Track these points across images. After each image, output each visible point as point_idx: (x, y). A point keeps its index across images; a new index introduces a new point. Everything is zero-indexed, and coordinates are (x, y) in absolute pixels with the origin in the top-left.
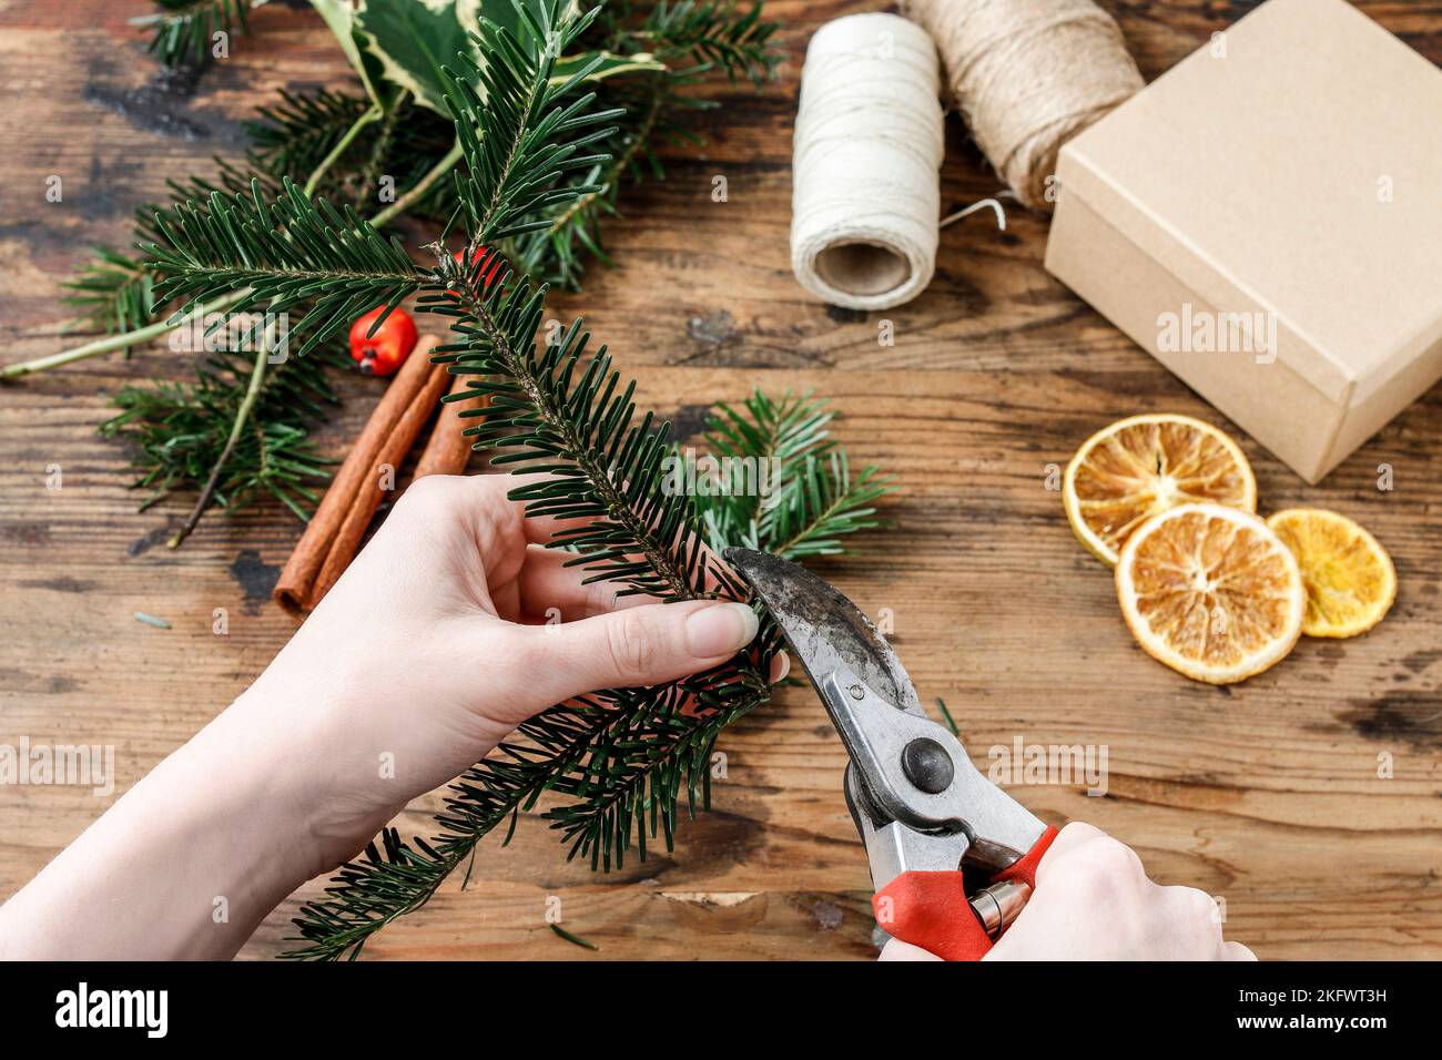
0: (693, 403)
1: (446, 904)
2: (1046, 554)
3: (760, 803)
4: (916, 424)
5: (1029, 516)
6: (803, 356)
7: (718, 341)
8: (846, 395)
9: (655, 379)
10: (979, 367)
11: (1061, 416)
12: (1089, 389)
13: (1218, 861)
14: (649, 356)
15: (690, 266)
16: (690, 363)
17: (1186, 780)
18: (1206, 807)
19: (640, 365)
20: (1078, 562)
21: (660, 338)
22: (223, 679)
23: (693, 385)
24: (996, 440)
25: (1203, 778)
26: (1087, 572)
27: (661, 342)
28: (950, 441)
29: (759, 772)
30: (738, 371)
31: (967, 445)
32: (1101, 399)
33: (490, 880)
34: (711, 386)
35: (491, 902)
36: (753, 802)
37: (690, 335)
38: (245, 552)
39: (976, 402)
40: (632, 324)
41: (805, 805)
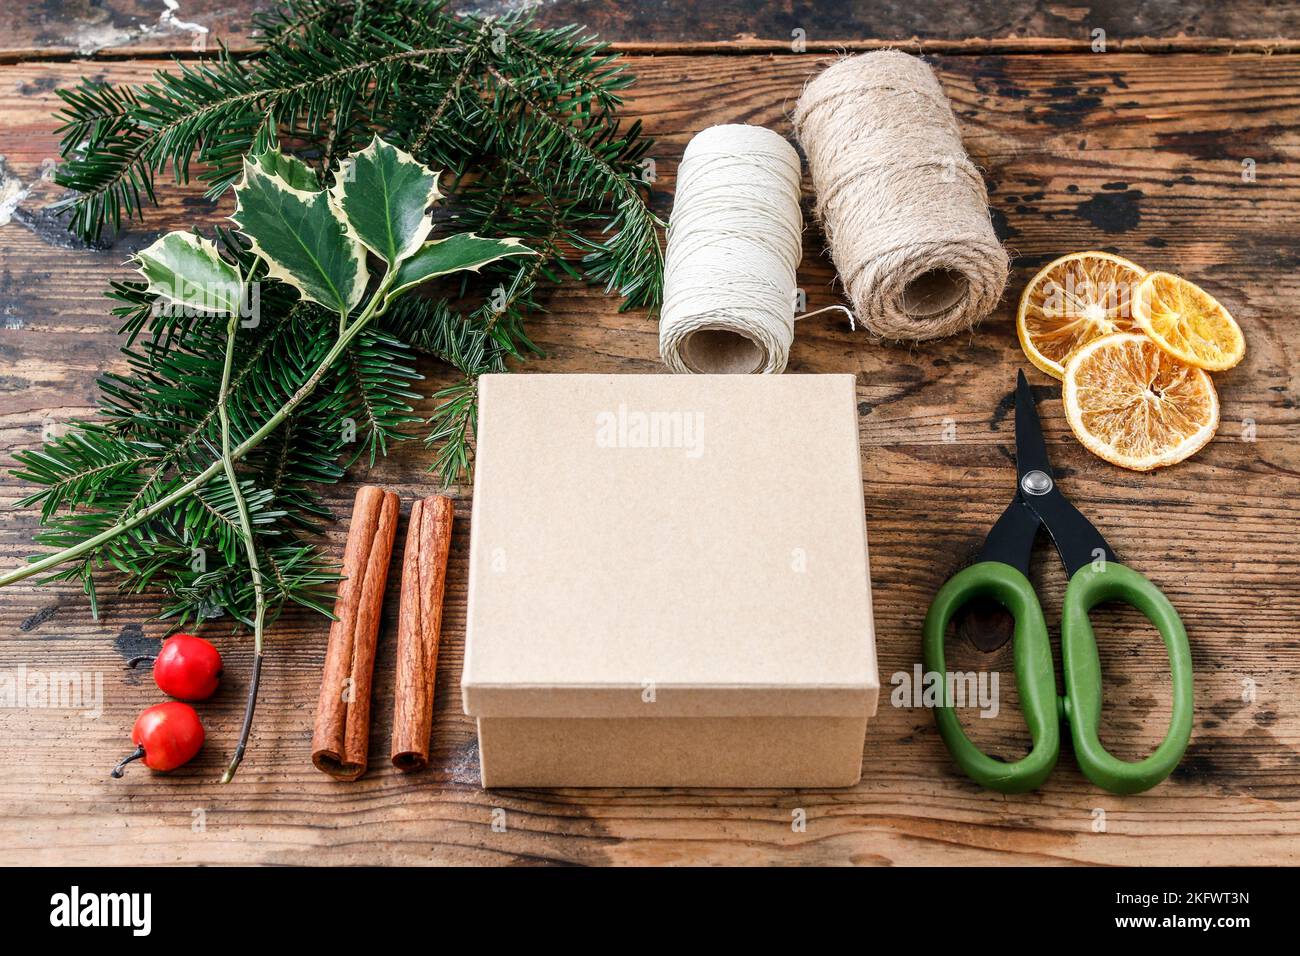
3: (602, 852)
11: (892, 487)
17: (1006, 824)
18: (1025, 850)
22: (103, 745)
25: (1021, 822)
29: (602, 823)
36: (595, 852)
38: (129, 626)
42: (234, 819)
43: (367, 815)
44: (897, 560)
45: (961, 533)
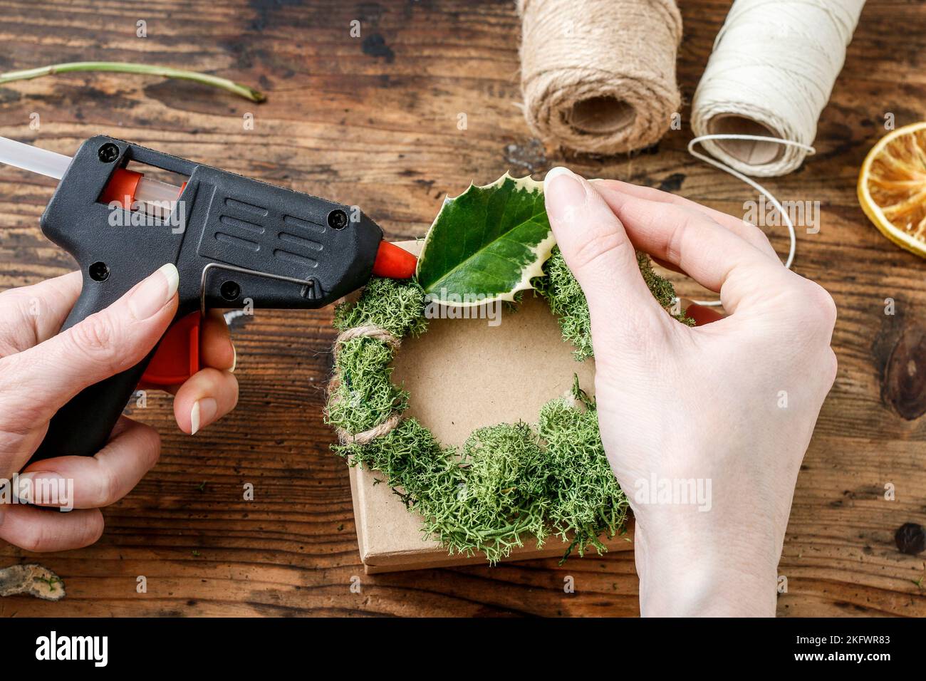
3: (560, 605)
7: (530, 167)
11: (823, 247)
12: (846, 222)
15: (507, 96)
21: (480, 161)
26: (842, 395)
32: (856, 233)
37: (506, 160)
40: (456, 148)
41: (600, 608)
42: (221, 556)
43: (345, 557)
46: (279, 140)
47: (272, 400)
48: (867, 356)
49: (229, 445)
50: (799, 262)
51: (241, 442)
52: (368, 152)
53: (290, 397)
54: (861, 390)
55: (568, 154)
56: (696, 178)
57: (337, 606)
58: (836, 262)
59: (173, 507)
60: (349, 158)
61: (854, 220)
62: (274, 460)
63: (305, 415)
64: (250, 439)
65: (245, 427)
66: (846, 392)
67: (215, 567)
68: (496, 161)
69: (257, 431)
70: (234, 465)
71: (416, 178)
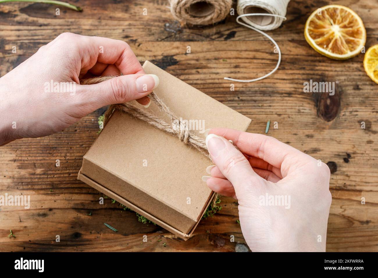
0: (167, 55)
1: (91, 243)
2: (288, 107)
4: (243, 61)
5: (282, 94)
6: (204, 36)
7: (175, 32)
8: (219, 51)
9: (154, 46)
10: (263, 39)
11: (292, 57)
12: (300, 46)
13: (349, 217)
14: (152, 38)
15: (164, 4)
16: (166, 40)
17: (337, 188)
18: (344, 198)
19: (149, 41)
20: (299, 110)
21: (155, 31)
23: (167, 48)
24: (270, 66)
25: (343, 187)
26: (302, 114)
27: (156, 33)
28: (255, 67)
30: (182, 43)
31: (260, 68)
32: (305, 50)
33: (106, 233)
34: (173, 48)
35: (106, 241)
37: (165, 29)
39: (263, 52)
40: (145, 26)
42: (61, 191)
44: (295, 86)
45: (317, 75)
46: (74, 27)
47: (78, 129)
48: (311, 98)
49: (62, 147)
50: (283, 63)
51: (67, 146)
52: (110, 30)
53: (84, 127)
54: (309, 111)
55: (190, 26)
56: (241, 32)
57: (108, 207)
58: (297, 62)
59: (41, 173)
60: (103, 32)
61: (303, 45)
62: (80, 152)
63: (91, 134)
64: (70, 145)
65: (67, 140)
66: (303, 112)
67: (59, 195)
68: (161, 30)
69: (72, 141)
70: (64, 155)
71: (130, 39)
